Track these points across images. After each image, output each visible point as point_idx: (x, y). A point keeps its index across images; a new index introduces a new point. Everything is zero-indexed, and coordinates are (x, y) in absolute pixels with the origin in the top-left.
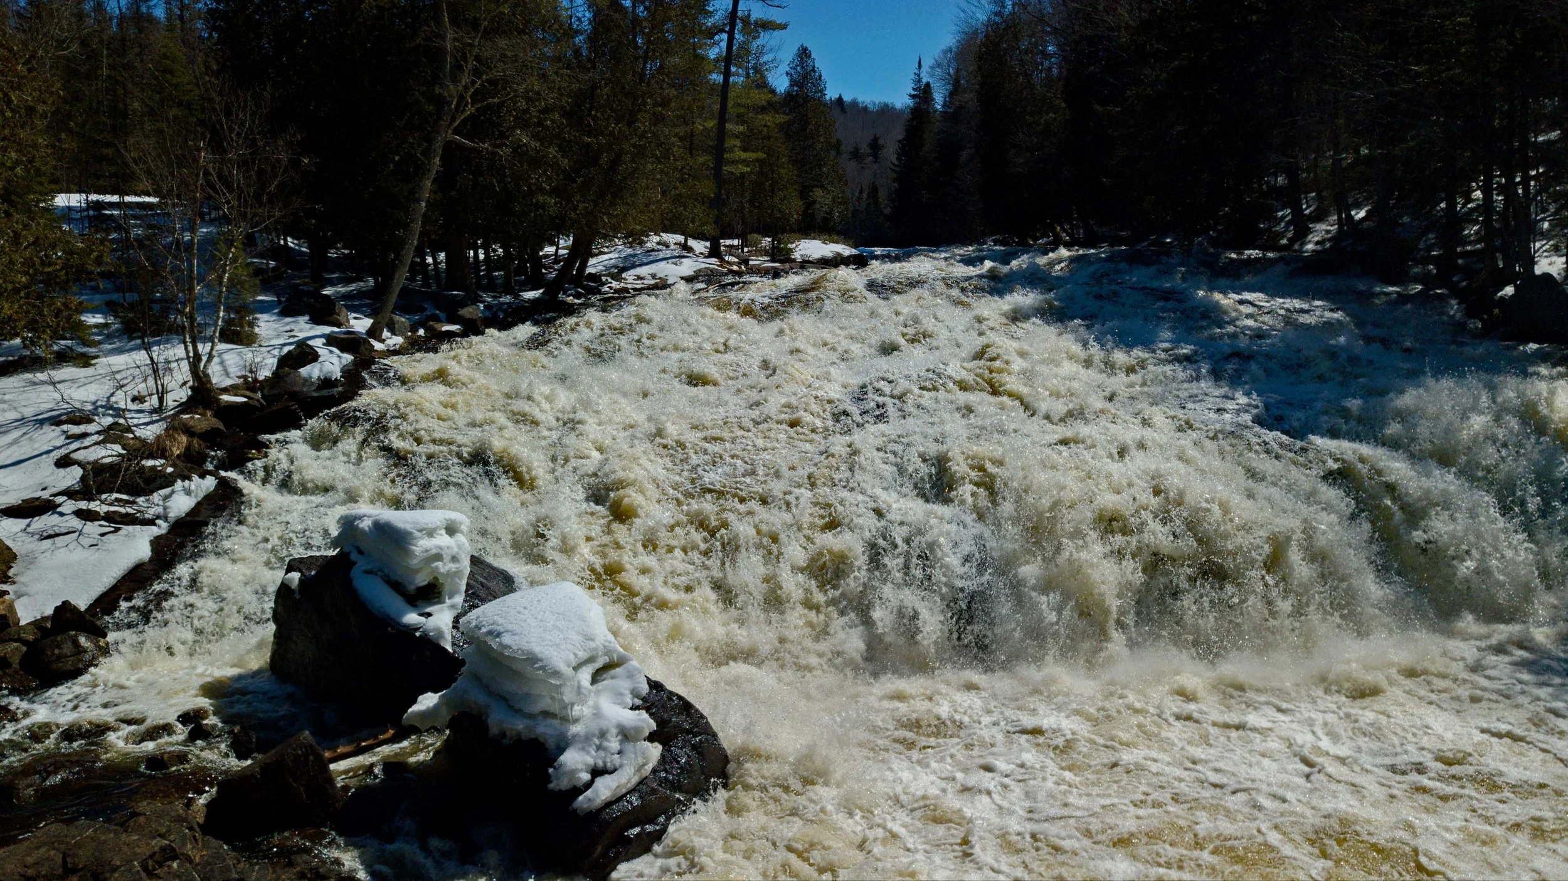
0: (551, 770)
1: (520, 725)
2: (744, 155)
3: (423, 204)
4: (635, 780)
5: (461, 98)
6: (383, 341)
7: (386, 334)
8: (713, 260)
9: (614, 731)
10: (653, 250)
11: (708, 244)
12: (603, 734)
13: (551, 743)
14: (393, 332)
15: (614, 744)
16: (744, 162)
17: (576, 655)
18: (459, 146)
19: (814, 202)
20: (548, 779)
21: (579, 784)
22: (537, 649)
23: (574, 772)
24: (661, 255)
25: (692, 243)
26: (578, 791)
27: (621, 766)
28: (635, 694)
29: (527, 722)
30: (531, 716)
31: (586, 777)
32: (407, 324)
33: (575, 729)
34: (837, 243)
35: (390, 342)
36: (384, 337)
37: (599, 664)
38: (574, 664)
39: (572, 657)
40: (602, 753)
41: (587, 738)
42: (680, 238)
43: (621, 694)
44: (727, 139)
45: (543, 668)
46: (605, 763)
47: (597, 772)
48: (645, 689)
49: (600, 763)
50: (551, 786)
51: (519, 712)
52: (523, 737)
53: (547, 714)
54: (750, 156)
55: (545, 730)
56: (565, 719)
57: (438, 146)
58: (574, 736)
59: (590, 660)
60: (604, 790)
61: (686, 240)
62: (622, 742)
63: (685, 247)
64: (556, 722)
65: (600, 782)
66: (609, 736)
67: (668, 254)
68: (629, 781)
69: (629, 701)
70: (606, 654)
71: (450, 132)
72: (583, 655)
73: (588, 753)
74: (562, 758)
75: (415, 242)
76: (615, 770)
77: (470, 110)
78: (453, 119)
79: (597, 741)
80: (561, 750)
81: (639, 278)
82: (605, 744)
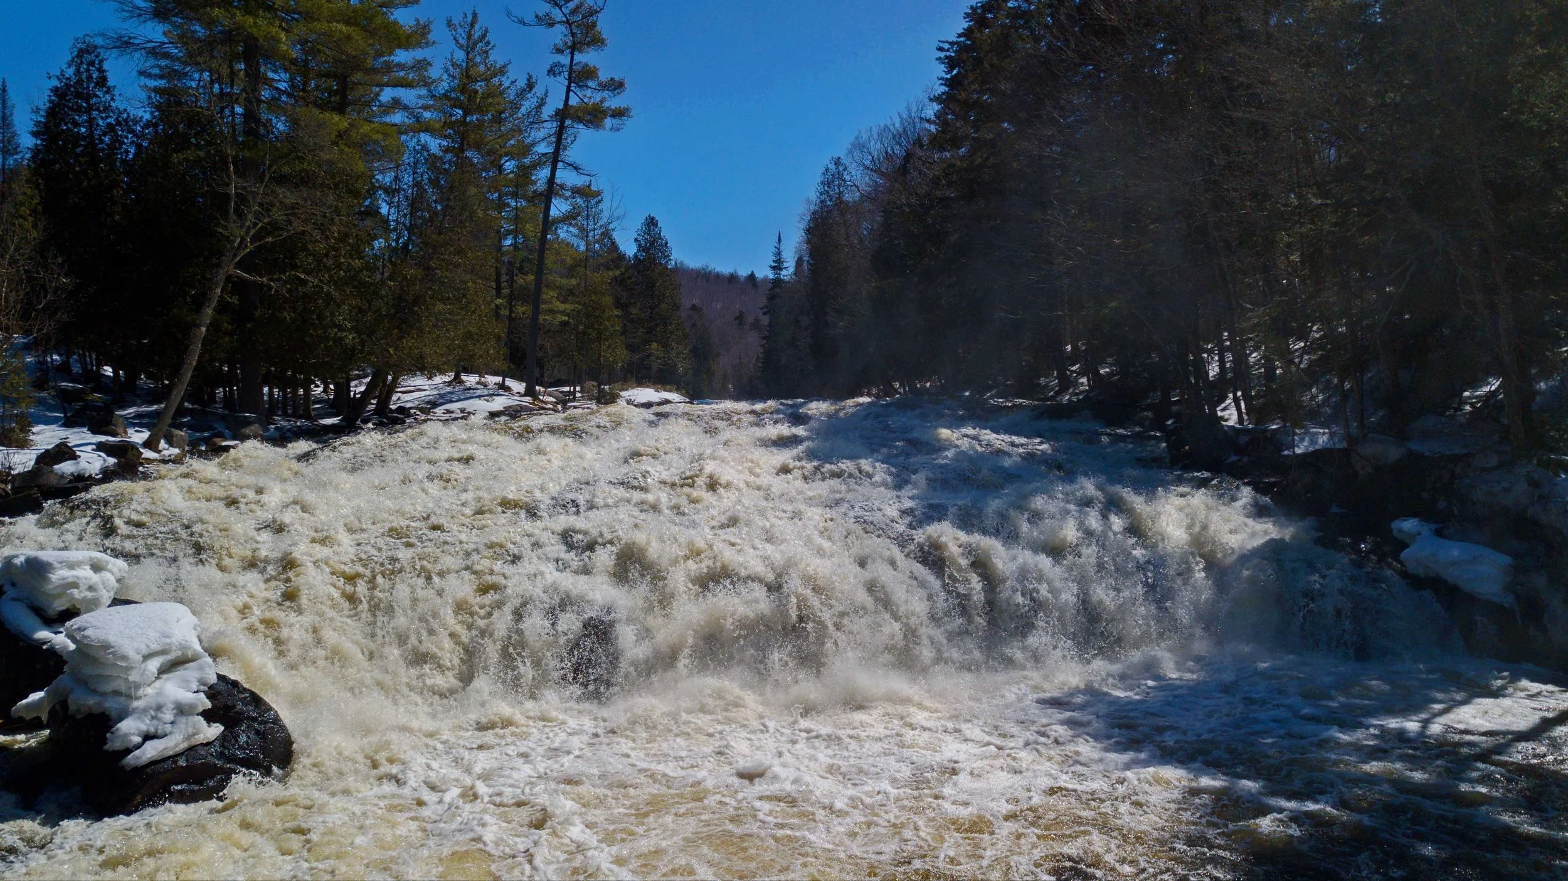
0: (108, 735)
1: (91, 701)
2: (562, 307)
3: (204, 329)
4: (184, 746)
5: (243, 239)
6: (159, 452)
7: (163, 444)
8: (528, 399)
9: (171, 706)
10: (470, 389)
11: (524, 384)
12: (159, 708)
13: (114, 714)
14: (171, 443)
15: (168, 716)
16: (563, 313)
17: (148, 646)
18: (242, 280)
19: (650, 355)
20: (105, 741)
21: (131, 746)
22: (112, 639)
23: (126, 735)
24: (479, 392)
25: (509, 382)
26: (128, 751)
27: (171, 733)
28: (202, 682)
29: (97, 699)
30: (104, 695)
31: (137, 739)
32: (187, 438)
33: (136, 704)
34: (670, 391)
35: (165, 453)
36: (160, 448)
37: (172, 656)
38: (145, 652)
39: (143, 646)
40: (155, 722)
41: (145, 711)
42: (499, 379)
43: (188, 681)
44: (544, 290)
45: (114, 653)
46: (156, 730)
47: (148, 737)
48: (213, 679)
49: (152, 730)
50: (106, 747)
51: (94, 692)
52: (94, 712)
53: (117, 693)
54: (568, 307)
55: (111, 705)
56: (130, 697)
57: (221, 277)
58: (134, 709)
59: (163, 652)
60: (151, 751)
61: (504, 381)
62: (176, 715)
63: (503, 387)
64: (122, 699)
65: (149, 745)
66: (164, 710)
67: (486, 392)
68: (176, 745)
69: (195, 687)
70: (180, 649)
71: (232, 266)
72: (155, 647)
73: (143, 721)
74: (119, 725)
75: (194, 363)
76: (165, 735)
77: (250, 247)
78: (235, 255)
79: (153, 713)
80: (121, 719)
81: (448, 411)
82: (160, 715)
